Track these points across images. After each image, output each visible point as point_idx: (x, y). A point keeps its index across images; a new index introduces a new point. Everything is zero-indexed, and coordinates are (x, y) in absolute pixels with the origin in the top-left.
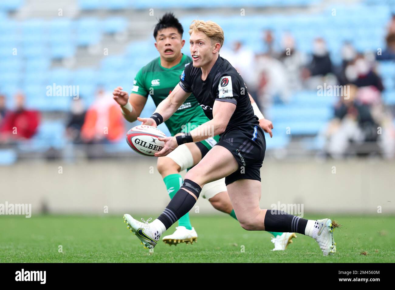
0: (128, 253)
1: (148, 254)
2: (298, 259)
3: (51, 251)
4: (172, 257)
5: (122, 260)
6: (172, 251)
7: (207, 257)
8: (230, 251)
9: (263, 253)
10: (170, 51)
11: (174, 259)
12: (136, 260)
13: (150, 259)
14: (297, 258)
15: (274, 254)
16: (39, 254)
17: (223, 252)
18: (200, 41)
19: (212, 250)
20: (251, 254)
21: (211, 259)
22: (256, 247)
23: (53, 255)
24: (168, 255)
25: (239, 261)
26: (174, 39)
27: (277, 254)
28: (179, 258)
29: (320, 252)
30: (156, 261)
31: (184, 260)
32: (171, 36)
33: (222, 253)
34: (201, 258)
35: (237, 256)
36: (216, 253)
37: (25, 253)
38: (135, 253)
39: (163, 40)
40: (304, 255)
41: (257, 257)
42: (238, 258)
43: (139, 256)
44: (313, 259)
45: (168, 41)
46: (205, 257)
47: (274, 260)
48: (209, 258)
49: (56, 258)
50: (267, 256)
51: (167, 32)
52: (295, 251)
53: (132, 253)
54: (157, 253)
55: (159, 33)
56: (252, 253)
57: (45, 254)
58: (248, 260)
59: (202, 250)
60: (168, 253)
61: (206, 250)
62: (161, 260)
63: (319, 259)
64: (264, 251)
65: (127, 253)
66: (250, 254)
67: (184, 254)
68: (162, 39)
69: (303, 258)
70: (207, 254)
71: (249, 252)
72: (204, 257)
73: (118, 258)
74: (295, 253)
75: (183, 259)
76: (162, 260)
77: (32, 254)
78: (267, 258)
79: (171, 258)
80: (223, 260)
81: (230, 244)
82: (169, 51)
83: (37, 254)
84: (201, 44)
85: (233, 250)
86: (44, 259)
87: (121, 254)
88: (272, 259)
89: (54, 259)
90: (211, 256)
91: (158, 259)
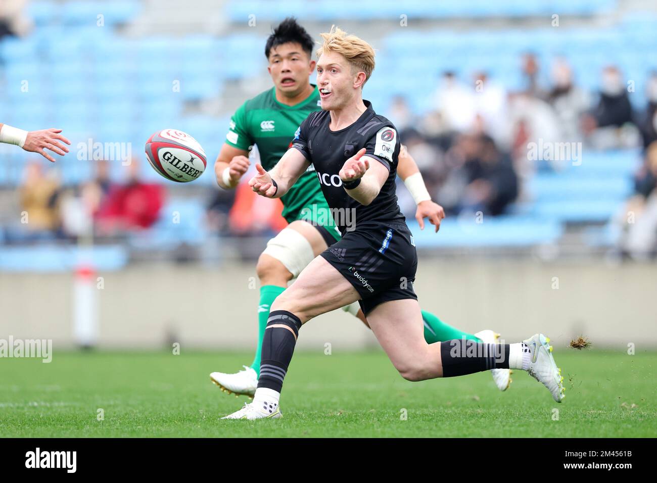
0: (305, 411)
1: (337, 413)
2: (576, 421)
3: (181, 409)
4: (375, 419)
5: (295, 423)
6: (375, 409)
7: (431, 418)
8: (468, 408)
9: (520, 411)
10: (291, 81)
11: (378, 420)
12: (316, 422)
13: (339, 421)
14: (575, 419)
15: (538, 412)
16: (163, 413)
17: (456, 411)
18: (333, 66)
19: (439, 407)
20: (500, 414)
21: (437, 422)
22: (510, 402)
23: (185, 414)
24: (369, 415)
25: (482, 424)
26: (295, 61)
27: (542, 412)
28: (386, 419)
29: (611, 410)
30: (349, 424)
31: (394, 423)
32: (291, 57)
33: (454, 412)
34: (421, 420)
35: (479, 416)
36: (444, 412)
37: (140, 412)
38: (316, 412)
39: (279, 63)
40: (585, 415)
41: (510, 418)
42: (481, 420)
43: (323, 416)
44: (601, 421)
45: (285, 65)
46: (427, 417)
47: (538, 422)
48: (434, 419)
49: (189, 420)
50: (527, 417)
51: (285, 50)
52: (572, 408)
53: (311, 412)
54: (351, 412)
55: (273, 52)
56: (503, 411)
57: (172, 413)
58: (496, 423)
59: (422, 407)
60: (369, 412)
61: (429, 406)
62: (356, 423)
63: (610, 420)
64: (522, 407)
65: (302, 412)
66: (500, 412)
67: (394, 414)
68: (277, 62)
69: (584, 419)
70: (431, 413)
71: (497, 410)
72: (426, 419)
73: (289, 420)
74: (572, 411)
75: (393, 421)
76: (358, 422)
77: (150, 413)
78: (526, 419)
79: (373, 419)
80: (456, 422)
81: (468, 397)
82: (288, 81)
83: (159, 414)
84: (334, 71)
85: (472, 407)
86: (171, 421)
87: (294, 413)
88: (534, 422)
89: (186, 421)
90: (437, 417)
91: (353, 421)
